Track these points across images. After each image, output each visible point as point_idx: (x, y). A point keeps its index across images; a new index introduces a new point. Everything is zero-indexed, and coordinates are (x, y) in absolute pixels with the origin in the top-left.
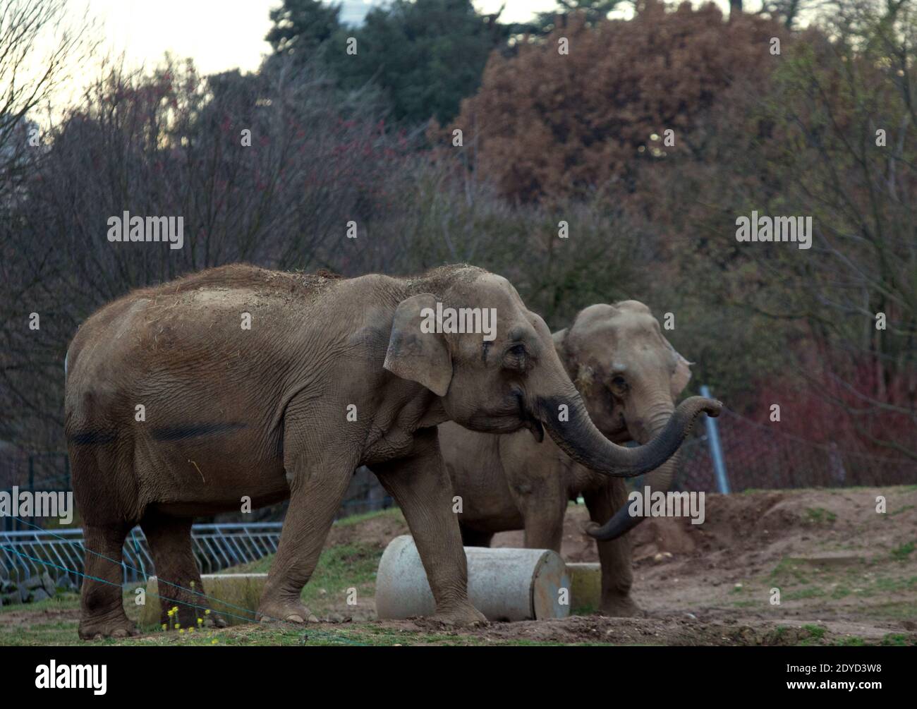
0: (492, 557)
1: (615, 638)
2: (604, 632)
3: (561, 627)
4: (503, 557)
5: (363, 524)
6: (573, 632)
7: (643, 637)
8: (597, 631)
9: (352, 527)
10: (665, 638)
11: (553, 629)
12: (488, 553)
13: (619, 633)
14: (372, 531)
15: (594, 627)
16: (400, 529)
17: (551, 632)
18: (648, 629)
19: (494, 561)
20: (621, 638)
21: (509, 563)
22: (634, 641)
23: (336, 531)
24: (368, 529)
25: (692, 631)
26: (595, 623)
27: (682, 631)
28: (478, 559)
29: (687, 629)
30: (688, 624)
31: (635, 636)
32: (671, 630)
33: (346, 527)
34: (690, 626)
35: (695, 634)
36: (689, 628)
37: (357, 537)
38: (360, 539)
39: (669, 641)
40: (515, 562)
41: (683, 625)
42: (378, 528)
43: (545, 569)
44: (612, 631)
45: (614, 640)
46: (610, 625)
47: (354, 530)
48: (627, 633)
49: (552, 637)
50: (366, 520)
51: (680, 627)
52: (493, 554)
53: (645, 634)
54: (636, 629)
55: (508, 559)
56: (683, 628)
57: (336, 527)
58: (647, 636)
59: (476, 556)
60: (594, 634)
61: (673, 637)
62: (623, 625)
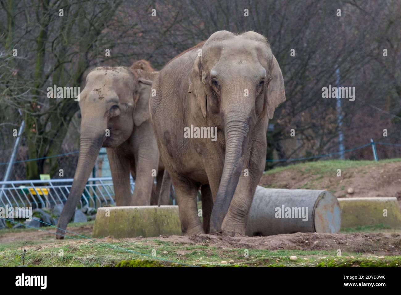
0: (290, 195)
1: (319, 246)
2: (312, 243)
3: (287, 240)
4: (297, 195)
5: (280, 173)
6: (295, 242)
7: (338, 245)
8: (308, 242)
9: (273, 175)
10: (353, 246)
11: (283, 241)
12: (288, 193)
13: (323, 243)
14: (285, 177)
15: (307, 239)
16: (301, 176)
17: (281, 242)
18: (341, 241)
19: (292, 197)
20: (323, 246)
21: (300, 199)
22: (331, 248)
23: (264, 178)
24: (282, 176)
25: (371, 242)
26: (308, 237)
27: (365, 241)
28: (282, 196)
29: (367, 240)
30: (369, 237)
31: (333, 245)
32: (357, 241)
33: (270, 175)
34: (370, 238)
35: (372, 243)
36: (369, 239)
37: (276, 181)
38: (276, 183)
39: (354, 248)
40: (304, 198)
41: (366, 238)
42: (289, 175)
43: (322, 203)
44: (317, 242)
45: (318, 248)
46: (318, 238)
47: (274, 177)
48: (328, 243)
49: (280, 246)
50: (282, 171)
51: (363, 239)
52: (291, 193)
53: (339, 243)
54: (334, 241)
55: (299, 196)
56: (366, 240)
57: (264, 175)
58: (341, 245)
59: (281, 195)
60: (307, 244)
61: (358, 245)
62: (326, 238)
